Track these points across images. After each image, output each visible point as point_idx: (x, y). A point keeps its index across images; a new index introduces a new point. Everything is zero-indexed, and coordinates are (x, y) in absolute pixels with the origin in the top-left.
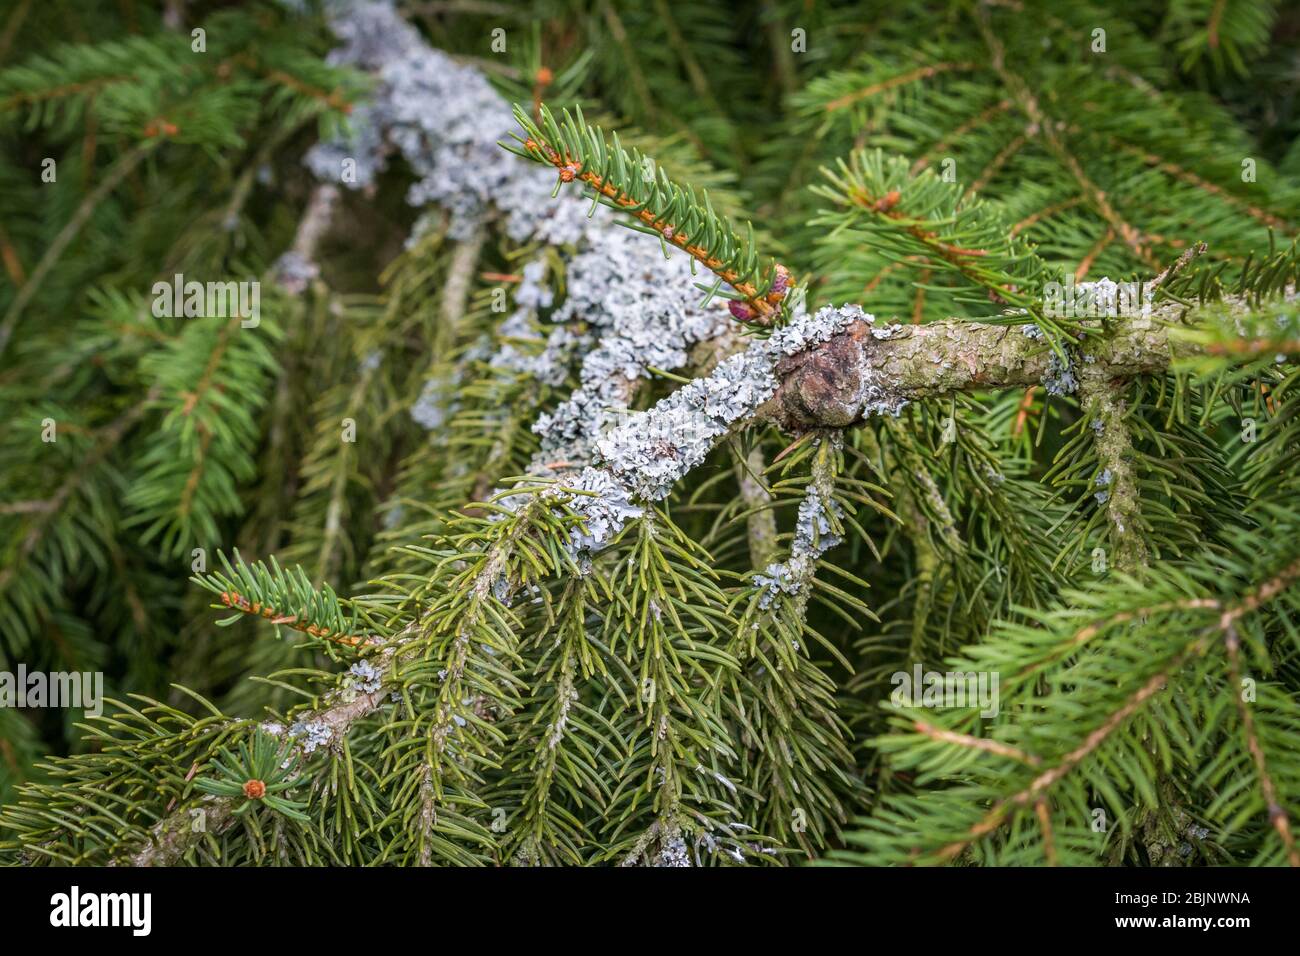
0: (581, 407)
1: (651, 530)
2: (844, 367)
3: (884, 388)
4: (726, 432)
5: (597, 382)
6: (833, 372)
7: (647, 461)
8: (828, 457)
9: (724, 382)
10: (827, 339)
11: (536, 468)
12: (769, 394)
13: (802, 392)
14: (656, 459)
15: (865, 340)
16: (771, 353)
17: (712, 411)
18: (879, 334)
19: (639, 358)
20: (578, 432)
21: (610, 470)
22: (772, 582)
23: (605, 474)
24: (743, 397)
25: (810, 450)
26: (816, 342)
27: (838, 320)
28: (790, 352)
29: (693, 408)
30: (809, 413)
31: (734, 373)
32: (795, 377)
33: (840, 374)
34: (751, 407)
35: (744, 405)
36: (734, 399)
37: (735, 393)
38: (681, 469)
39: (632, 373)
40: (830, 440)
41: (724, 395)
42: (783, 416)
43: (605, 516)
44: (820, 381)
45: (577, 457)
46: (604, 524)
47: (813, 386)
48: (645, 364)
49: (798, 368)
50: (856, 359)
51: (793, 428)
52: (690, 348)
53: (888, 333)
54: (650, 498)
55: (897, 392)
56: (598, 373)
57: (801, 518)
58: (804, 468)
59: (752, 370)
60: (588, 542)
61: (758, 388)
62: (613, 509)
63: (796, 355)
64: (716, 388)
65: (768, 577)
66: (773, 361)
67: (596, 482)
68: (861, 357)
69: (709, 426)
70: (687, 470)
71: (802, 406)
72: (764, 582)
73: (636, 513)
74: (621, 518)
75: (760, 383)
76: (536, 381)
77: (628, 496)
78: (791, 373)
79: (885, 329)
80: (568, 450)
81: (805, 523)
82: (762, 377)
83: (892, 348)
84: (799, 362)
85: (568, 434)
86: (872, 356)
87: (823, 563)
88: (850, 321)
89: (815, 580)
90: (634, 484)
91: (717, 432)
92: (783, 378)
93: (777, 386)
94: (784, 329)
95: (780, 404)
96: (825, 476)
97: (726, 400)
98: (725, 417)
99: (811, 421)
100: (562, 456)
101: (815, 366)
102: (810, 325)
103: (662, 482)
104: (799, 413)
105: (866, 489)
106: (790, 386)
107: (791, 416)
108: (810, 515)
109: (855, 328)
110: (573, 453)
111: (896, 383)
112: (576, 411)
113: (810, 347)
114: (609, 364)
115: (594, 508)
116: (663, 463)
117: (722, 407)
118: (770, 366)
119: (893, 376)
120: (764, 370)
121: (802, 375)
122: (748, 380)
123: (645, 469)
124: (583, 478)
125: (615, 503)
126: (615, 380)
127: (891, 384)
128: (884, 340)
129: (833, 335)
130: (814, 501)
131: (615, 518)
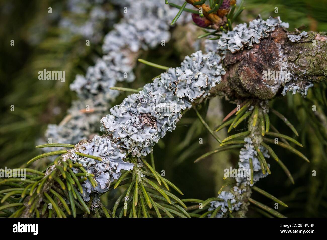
0: (102, 72)
1: (140, 175)
2: (269, 61)
3: (296, 75)
4: (190, 106)
5: (113, 54)
6: (261, 65)
7: (136, 131)
8: (259, 118)
9: (189, 72)
10: (258, 42)
11: (74, 112)
12: (219, 79)
13: (241, 78)
14: (143, 128)
15: (283, 42)
16: (220, 50)
17: (180, 94)
18: (293, 38)
19: (140, 37)
20: (100, 89)
21: (111, 137)
22: (223, 204)
23: (107, 140)
24: (200, 83)
25: (247, 114)
26: (250, 45)
27: (265, 29)
28: (233, 51)
29: (167, 91)
30: (245, 91)
31: (195, 65)
32: (236, 68)
33: (266, 66)
34: (207, 88)
35: (202, 89)
36: (196, 84)
37: (196, 80)
38: (160, 134)
39: (135, 47)
40: (260, 107)
41: (189, 82)
42: (229, 91)
43: (107, 171)
44: (253, 71)
45: (100, 105)
46: (107, 176)
47: (249, 75)
48: (144, 42)
49: (238, 61)
50: (277, 55)
51: (236, 98)
52: (172, 29)
53: (298, 38)
54: (139, 156)
55: (305, 77)
56: (114, 47)
57: (242, 160)
58: (244, 126)
59: (208, 63)
60: (96, 188)
61: (211, 75)
62: (113, 164)
63: (237, 53)
64: (183, 77)
65: (220, 201)
66: (221, 56)
67: (101, 147)
68: (281, 54)
69: (179, 103)
70: (164, 135)
71: (241, 86)
72: (217, 205)
73: (129, 167)
74: (118, 171)
75: (213, 72)
76: (82, 40)
77: (123, 156)
78: (233, 65)
79: (297, 34)
80: (94, 100)
81: (244, 163)
82: (214, 68)
83: (301, 49)
84: (239, 58)
85: (93, 91)
86: (288, 54)
87: (256, 188)
88: (273, 29)
89: (251, 200)
90: (128, 147)
91: (184, 107)
92: (228, 68)
93: (224, 73)
94: (229, 33)
95: (226, 84)
96: (256, 131)
97: (190, 85)
98: (190, 97)
99: (247, 95)
100: (89, 106)
101: (250, 60)
102: (246, 32)
103: (146, 145)
104: (239, 90)
105: (287, 140)
106: (233, 73)
107: (234, 91)
108: (247, 157)
109: (276, 34)
110: (97, 102)
111: (304, 72)
112: (99, 76)
113: (246, 47)
114: (120, 42)
115: (100, 165)
116: (147, 130)
117: (188, 89)
118: (219, 58)
119: (302, 68)
120: (215, 63)
121: (241, 66)
122: (205, 70)
123: (134, 137)
124: (92, 144)
125: (115, 161)
126: (125, 53)
127: (301, 72)
128: (296, 43)
129: (262, 39)
130: (249, 148)
131: (114, 171)
